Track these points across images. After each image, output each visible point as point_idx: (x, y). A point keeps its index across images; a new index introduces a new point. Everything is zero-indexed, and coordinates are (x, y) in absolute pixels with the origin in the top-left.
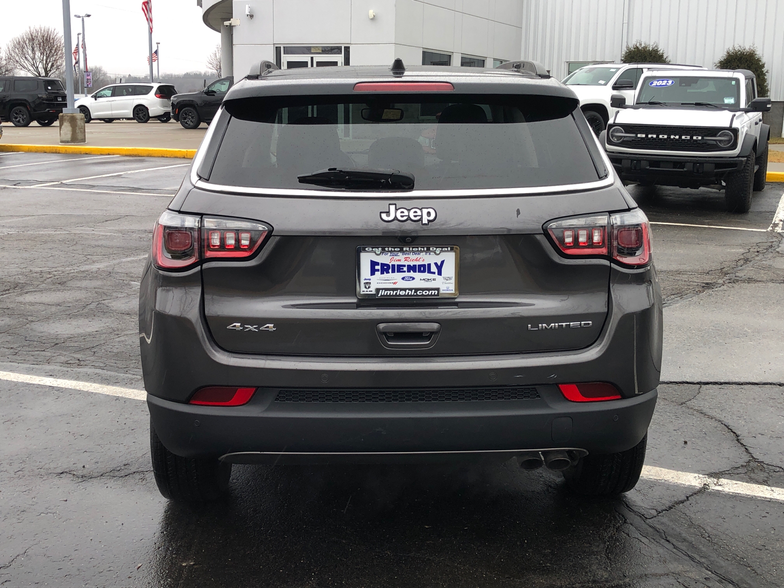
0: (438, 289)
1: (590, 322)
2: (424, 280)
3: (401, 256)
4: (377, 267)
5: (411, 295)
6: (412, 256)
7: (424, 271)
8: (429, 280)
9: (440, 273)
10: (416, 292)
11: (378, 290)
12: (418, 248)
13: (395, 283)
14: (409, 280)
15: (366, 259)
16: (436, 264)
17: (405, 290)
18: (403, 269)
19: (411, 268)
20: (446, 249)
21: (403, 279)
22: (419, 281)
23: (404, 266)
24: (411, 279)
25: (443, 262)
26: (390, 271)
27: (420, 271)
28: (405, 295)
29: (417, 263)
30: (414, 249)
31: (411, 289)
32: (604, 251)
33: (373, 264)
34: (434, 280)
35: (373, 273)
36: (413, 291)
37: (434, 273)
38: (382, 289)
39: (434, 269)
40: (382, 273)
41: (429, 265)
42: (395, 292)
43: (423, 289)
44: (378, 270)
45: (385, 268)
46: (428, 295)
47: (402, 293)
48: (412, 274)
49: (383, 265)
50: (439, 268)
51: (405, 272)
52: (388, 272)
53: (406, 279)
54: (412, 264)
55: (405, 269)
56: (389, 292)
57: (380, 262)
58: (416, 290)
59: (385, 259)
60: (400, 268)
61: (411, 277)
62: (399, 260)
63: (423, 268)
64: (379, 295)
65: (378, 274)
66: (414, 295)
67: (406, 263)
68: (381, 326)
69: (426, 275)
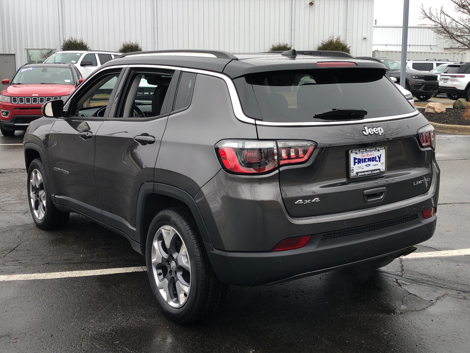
0: (379, 169)
1: (429, 178)
2: (374, 165)
3: (365, 154)
4: (357, 161)
5: (370, 174)
6: (369, 153)
7: (374, 161)
8: (375, 165)
9: (380, 161)
10: (372, 172)
11: (357, 173)
12: (372, 148)
13: (363, 168)
14: (368, 166)
15: (352, 156)
16: (378, 156)
17: (367, 171)
18: (366, 160)
19: (369, 160)
20: (382, 148)
21: (366, 166)
22: (373, 166)
23: (366, 159)
24: (369, 166)
25: (381, 155)
27: (373, 161)
28: (368, 174)
29: (371, 157)
30: (371, 149)
31: (370, 171)
33: (355, 159)
34: (378, 165)
35: (355, 165)
36: (371, 171)
37: (377, 161)
38: (359, 172)
39: (377, 159)
40: (358, 164)
41: (376, 157)
42: (364, 173)
43: (374, 170)
44: (356, 162)
45: (360, 161)
46: (376, 173)
47: (367, 173)
48: (369, 163)
49: (359, 159)
50: (379, 158)
51: (366, 162)
52: (360, 163)
53: (367, 166)
54: (369, 157)
55: (367, 160)
56: (362, 173)
57: (357, 158)
58: (372, 171)
59: (359, 156)
60: (364, 160)
61: (369, 164)
62: (364, 156)
63: (373, 159)
64: (358, 176)
65: (356, 164)
66: (371, 174)
67: (367, 157)
68: (365, 191)
69: (375, 163)
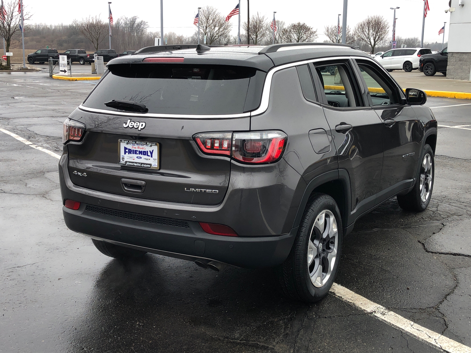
0: (150, 165)
1: (217, 191)
2: (145, 159)
3: (136, 146)
4: (127, 150)
5: (139, 166)
6: (141, 147)
7: (145, 155)
8: (147, 159)
9: (152, 157)
10: (141, 165)
11: (126, 162)
12: (142, 142)
13: (134, 159)
14: (139, 159)
15: (123, 145)
16: (150, 151)
17: (137, 163)
18: (137, 152)
19: (140, 153)
20: (154, 144)
21: (137, 157)
22: (143, 160)
23: (137, 151)
24: (140, 158)
25: (153, 151)
26: (132, 153)
27: (144, 155)
28: (137, 166)
29: (143, 150)
30: (141, 143)
31: (139, 163)
32: (228, 153)
33: (125, 148)
34: (149, 159)
35: (125, 154)
36: (140, 164)
37: (149, 156)
38: (128, 162)
39: (149, 154)
40: (129, 154)
41: (147, 151)
42: (133, 164)
43: (144, 164)
44: (127, 152)
45: (130, 151)
46: (146, 167)
47: (136, 164)
48: (140, 155)
49: (129, 150)
50: (151, 153)
51: (137, 154)
52: (131, 154)
53: (138, 157)
54: (141, 150)
55: (138, 152)
56: (130, 163)
57: (128, 148)
58: (142, 164)
59: (130, 147)
60: (135, 152)
61: (140, 157)
62: (136, 148)
63: (145, 153)
64: (127, 165)
65: (127, 153)
66: (140, 166)
67: (138, 150)
68: (123, 179)
69: (146, 157)
